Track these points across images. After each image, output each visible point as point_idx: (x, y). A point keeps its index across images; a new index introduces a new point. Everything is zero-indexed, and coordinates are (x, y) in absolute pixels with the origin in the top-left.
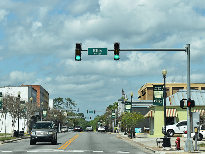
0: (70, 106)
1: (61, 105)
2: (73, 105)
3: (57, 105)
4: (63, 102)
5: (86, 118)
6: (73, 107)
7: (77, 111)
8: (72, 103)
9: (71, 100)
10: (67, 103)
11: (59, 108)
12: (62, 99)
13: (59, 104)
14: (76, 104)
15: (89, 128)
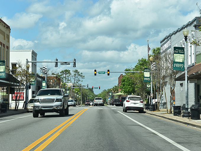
0: (78, 78)
1: (68, 77)
2: (80, 77)
3: (64, 77)
4: (70, 74)
5: (94, 88)
6: (81, 79)
7: (86, 87)
8: (79, 75)
9: (79, 72)
10: (75, 75)
11: (66, 80)
12: (70, 71)
13: (66, 76)
14: (84, 76)
15: (98, 100)
